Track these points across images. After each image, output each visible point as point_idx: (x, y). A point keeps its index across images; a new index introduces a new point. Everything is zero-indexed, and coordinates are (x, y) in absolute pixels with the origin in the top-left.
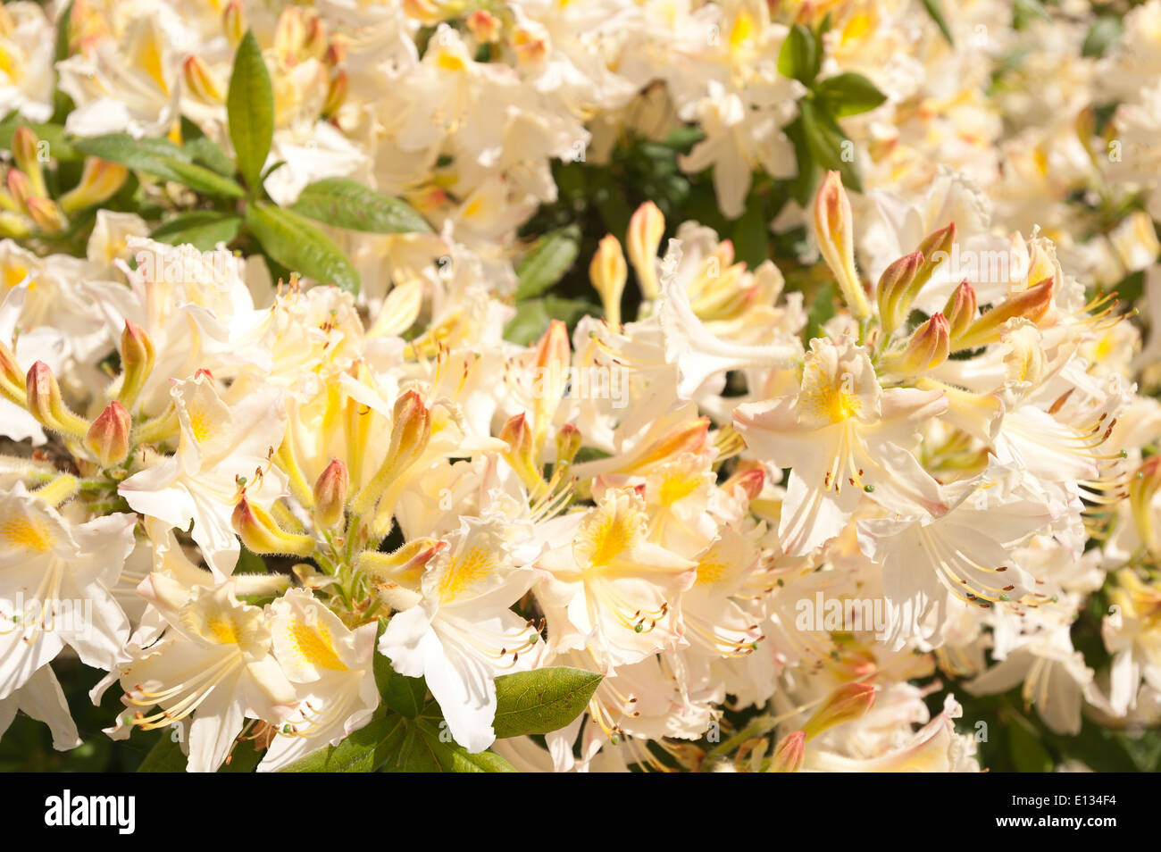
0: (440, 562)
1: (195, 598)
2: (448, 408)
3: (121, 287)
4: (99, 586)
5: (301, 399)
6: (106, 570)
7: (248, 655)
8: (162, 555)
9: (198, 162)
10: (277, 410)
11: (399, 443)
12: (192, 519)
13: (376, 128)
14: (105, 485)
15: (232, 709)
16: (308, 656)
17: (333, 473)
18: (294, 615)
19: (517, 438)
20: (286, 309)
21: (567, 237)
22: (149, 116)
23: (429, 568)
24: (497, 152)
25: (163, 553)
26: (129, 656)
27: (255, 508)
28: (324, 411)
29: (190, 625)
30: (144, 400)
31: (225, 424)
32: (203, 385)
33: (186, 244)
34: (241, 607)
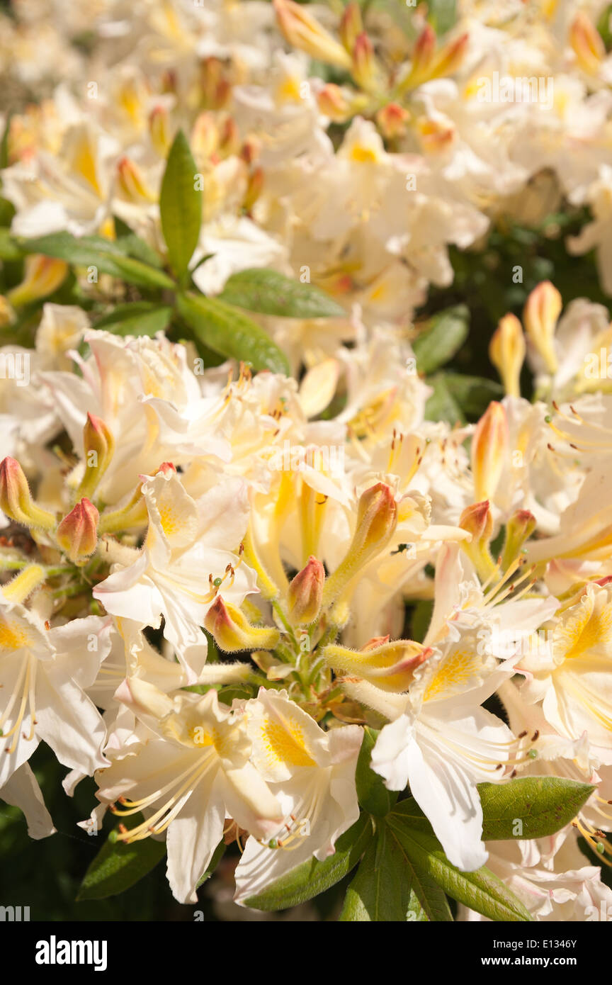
0: (428, 669)
1: (178, 710)
2: (417, 500)
3: (73, 377)
4: (74, 685)
5: (258, 488)
6: (80, 670)
7: (226, 761)
8: (135, 656)
9: (132, 256)
10: (240, 503)
11: (365, 536)
12: (162, 615)
13: (293, 219)
14: (67, 571)
15: (211, 815)
16: (280, 754)
17: (311, 575)
18: (267, 715)
19: (479, 528)
20: (240, 399)
21: (456, 317)
22: (85, 216)
23: (417, 676)
24: (405, 239)
25: (137, 653)
26: (107, 761)
27: (230, 609)
28: (276, 499)
29: (168, 730)
30: (102, 488)
31: (190, 518)
32: (172, 482)
33: (142, 336)
34: (226, 721)
